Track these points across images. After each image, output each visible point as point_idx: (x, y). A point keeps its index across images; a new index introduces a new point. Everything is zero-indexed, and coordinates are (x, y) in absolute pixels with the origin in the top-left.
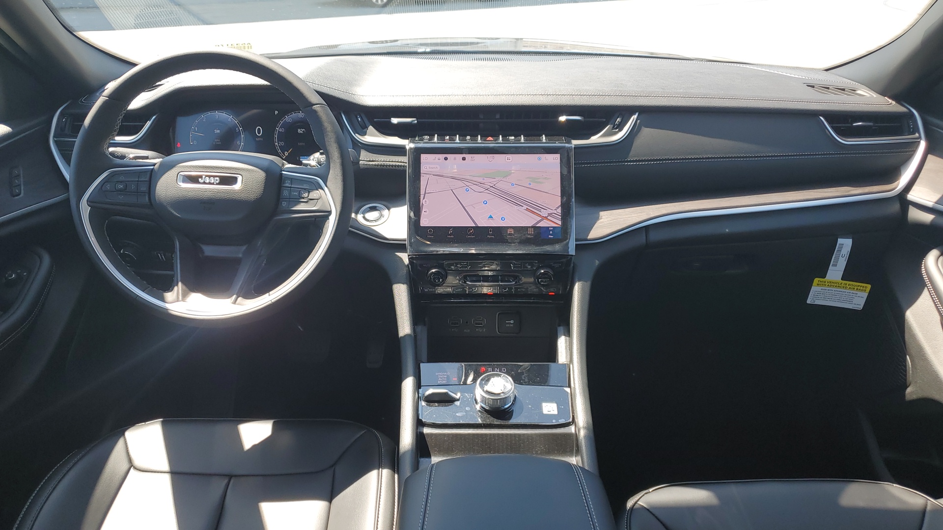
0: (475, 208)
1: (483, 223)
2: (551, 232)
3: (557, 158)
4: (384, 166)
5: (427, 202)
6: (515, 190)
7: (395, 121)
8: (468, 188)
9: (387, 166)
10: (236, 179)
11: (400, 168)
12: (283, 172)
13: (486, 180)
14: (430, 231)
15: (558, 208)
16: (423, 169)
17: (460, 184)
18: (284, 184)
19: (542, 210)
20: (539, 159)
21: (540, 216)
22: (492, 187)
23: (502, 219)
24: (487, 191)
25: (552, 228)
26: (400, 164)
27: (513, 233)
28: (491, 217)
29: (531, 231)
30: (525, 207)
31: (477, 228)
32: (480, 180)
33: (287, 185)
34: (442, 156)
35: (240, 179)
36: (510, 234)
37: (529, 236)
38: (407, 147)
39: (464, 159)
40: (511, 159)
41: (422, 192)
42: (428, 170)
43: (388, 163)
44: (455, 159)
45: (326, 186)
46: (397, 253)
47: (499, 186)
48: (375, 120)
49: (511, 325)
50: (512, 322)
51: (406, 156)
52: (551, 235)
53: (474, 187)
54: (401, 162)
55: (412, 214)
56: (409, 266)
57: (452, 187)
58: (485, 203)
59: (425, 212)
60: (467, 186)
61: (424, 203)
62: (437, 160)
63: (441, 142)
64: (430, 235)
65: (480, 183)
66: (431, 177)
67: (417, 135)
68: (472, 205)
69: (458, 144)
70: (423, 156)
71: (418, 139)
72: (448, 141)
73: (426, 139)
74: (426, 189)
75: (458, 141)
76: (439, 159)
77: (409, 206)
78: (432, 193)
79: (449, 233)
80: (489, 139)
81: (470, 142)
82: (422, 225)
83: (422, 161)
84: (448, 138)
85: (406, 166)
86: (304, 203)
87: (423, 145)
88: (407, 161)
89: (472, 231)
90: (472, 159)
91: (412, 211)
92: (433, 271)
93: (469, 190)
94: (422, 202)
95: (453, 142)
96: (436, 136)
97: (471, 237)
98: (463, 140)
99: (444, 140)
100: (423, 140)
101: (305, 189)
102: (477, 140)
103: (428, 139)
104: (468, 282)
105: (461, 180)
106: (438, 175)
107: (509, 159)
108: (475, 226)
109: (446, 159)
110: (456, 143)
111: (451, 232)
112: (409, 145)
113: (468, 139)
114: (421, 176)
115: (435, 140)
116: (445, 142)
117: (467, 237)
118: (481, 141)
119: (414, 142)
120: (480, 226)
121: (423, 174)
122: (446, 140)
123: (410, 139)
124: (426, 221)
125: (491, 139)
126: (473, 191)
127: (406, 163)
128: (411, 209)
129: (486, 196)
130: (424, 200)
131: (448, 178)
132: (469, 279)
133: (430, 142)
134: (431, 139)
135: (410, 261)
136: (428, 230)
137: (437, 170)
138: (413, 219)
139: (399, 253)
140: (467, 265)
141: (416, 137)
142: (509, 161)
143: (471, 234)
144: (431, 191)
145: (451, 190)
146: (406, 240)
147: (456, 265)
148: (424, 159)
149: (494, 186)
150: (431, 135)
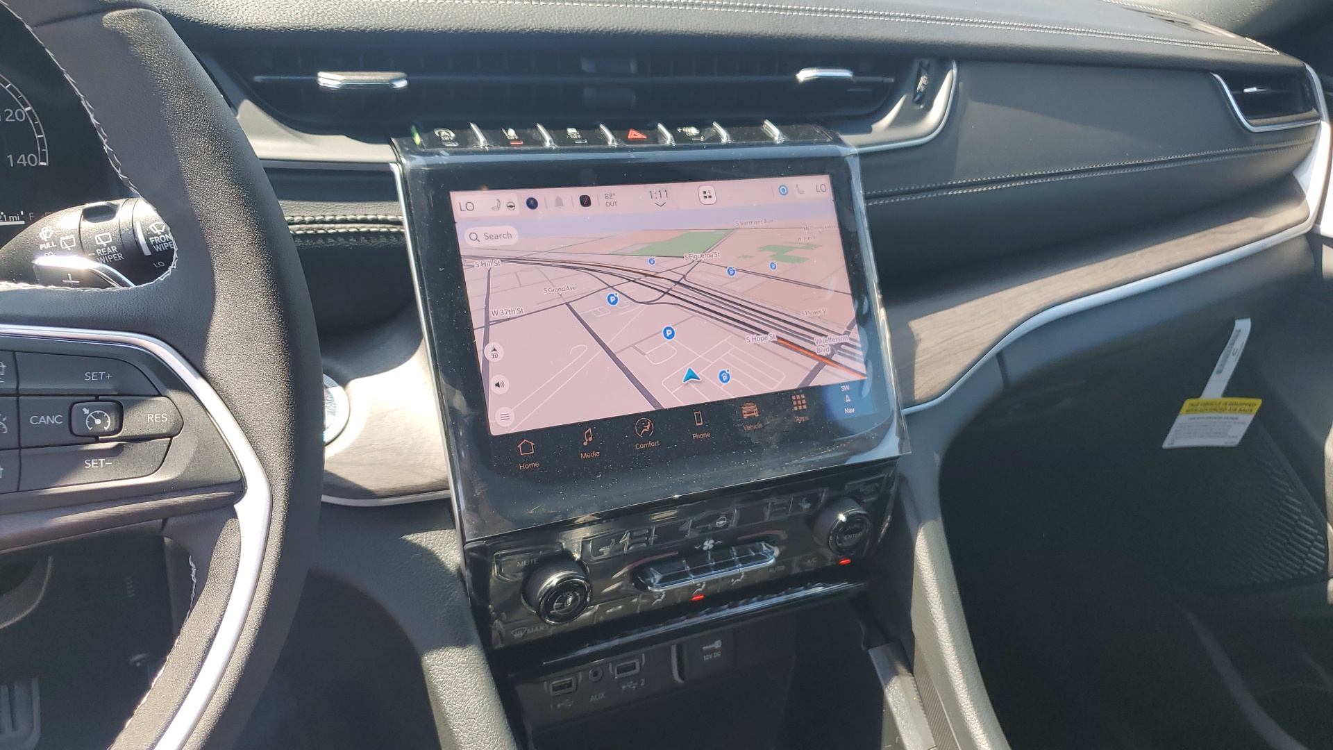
0: (644, 354)
1: (674, 397)
2: (848, 400)
3: (824, 188)
4: (315, 236)
5: (500, 352)
6: (739, 288)
7: (330, 80)
8: (615, 293)
9: (326, 235)
11: (374, 242)
13: (661, 265)
14: (526, 448)
15: (850, 327)
16: (467, 242)
17: (587, 282)
19: (817, 338)
20: (784, 191)
21: (812, 354)
22: (678, 283)
23: (721, 378)
24: (667, 298)
25: (847, 388)
26: (374, 228)
27: (756, 414)
28: (691, 376)
29: (800, 403)
30: (774, 334)
31: (662, 417)
32: (643, 264)
34: (518, 196)
36: (752, 420)
37: (799, 419)
38: (396, 170)
39: (585, 201)
40: (713, 194)
41: (477, 319)
42: (484, 243)
43: (331, 229)
44: (559, 202)
45: (202, 373)
46: (410, 538)
47: (696, 277)
48: (258, 78)
49: (717, 655)
50: (717, 644)
51: (396, 199)
52: (849, 406)
53: (630, 289)
54: (375, 221)
55: (459, 401)
56: (467, 574)
57: (568, 295)
58: (669, 334)
59: (497, 385)
60: (612, 287)
61: (489, 357)
62: (504, 211)
63: (502, 148)
64: (528, 460)
65: (646, 275)
66: (498, 267)
67: (413, 129)
68: (633, 346)
69: (556, 151)
70: (458, 199)
71: (418, 139)
72: (522, 143)
73: (447, 139)
74: (487, 309)
75: (550, 142)
76: (511, 206)
77: (445, 373)
78: (509, 319)
79: (585, 444)
80: (635, 135)
81: (587, 147)
82: (495, 431)
83: (458, 214)
84: (517, 133)
85: (402, 234)
86: (102, 460)
87: (444, 158)
88: (404, 218)
89: (648, 427)
90: (609, 200)
91: (457, 391)
92: (554, 580)
93: (616, 298)
94: (484, 352)
95: (540, 148)
96: (473, 126)
97: (650, 444)
98: (562, 139)
99: (507, 142)
100: (439, 142)
101: (97, 396)
102: (604, 140)
103: (455, 140)
104: (652, 585)
105: (591, 269)
106: (517, 259)
107: (707, 194)
108: (654, 409)
109: (532, 204)
110: (550, 151)
111: (590, 439)
112: (398, 162)
113: (575, 137)
114: (464, 267)
115: (477, 139)
116: (515, 148)
117: (638, 446)
118: (616, 145)
119: (413, 150)
120: (666, 407)
121: (468, 260)
122: (515, 140)
123: (393, 140)
124: (505, 417)
125: (639, 136)
126: (630, 300)
127: (399, 223)
128: (452, 383)
129: (670, 314)
130: (489, 347)
131: (551, 265)
132: (658, 577)
133: (462, 149)
134: (464, 140)
135: (472, 558)
136: (520, 446)
137: (512, 241)
138: (466, 417)
139: (420, 535)
140: (649, 535)
141: (412, 135)
142: (708, 201)
143: (646, 437)
144: (505, 312)
145: (567, 304)
146: (448, 489)
147: (617, 542)
148: (464, 208)
149: (683, 281)
150: (460, 127)
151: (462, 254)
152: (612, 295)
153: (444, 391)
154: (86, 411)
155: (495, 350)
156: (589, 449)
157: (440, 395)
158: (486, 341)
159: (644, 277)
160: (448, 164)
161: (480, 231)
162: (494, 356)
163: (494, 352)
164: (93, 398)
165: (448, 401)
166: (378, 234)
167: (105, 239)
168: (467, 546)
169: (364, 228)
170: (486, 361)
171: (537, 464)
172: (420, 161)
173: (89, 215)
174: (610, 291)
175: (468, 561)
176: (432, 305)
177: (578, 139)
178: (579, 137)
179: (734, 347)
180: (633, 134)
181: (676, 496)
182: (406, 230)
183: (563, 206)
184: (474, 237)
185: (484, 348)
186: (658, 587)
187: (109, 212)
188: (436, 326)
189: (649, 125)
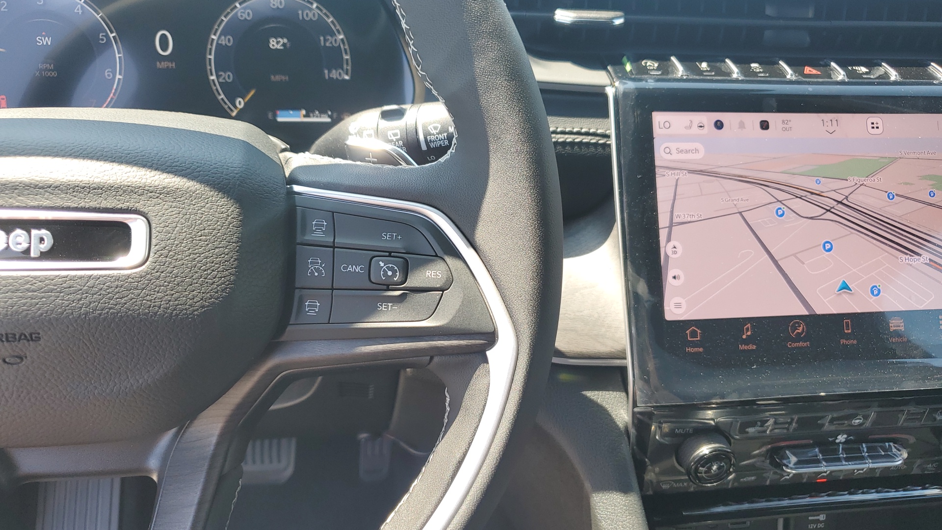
0: (804, 263)
1: (826, 303)
5: (680, 250)
6: (898, 212)
7: (563, 16)
8: (782, 207)
10: (123, 230)
12: (297, 188)
13: (827, 186)
14: (694, 334)
16: (663, 154)
17: (759, 195)
18: (304, 232)
22: (841, 202)
23: (872, 292)
24: (829, 215)
27: (904, 329)
28: (845, 287)
30: (927, 255)
31: (814, 321)
32: (809, 183)
33: (318, 235)
34: (707, 118)
35: (138, 227)
36: (898, 333)
38: (610, 92)
39: (765, 125)
40: (880, 125)
41: (663, 220)
42: (676, 156)
44: (742, 125)
46: (589, 394)
47: (858, 199)
50: (822, 517)
51: (606, 115)
53: (796, 204)
54: (587, 134)
55: (642, 288)
56: (632, 431)
57: (742, 205)
58: (828, 247)
59: (674, 277)
60: (780, 201)
61: (669, 253)
62: (695, 130)
63: (697, 77)
64: (695, 345)
65: (812, 193)
66: (685, 177)
67: (625, 59)
68: (794, 255)
69: (742, 82)
70: (659, 118)
71: (628, 67)
72: (713, 73)
73: (652, 68)
74: (672, 212)
75: (738, 73)
76: (701, 127)
77: (632, 263)
78: (689, 222)
79: (744, 337)
80: (810, 71)
81: (769, 79)
82: (669, 317)
83: (657, 131)
84: (708, 66)
85: (609, 145)
86: (390, 304)
87: (651, 84)
88: (612, 132)
89: (801, 328)
90: (785, 126)
91: (641, 279)
92: (705, 450)
93: (784, 211)
94: (666, 248)
95: (729, 78)
96: (673, 59)
97: (801, 344)
98: (747, 72)
99: (700, 72)
100: (645, 71)
101: (390, 253)
102: (783, 74)
103: (658, 69)
104: (787, 466)
105: (763, 184)
106: (701, 171)
107: (875, 126)
108: (807, 313)
109: (719, 125)
110: (736, 81)
111: (749, 333)
112: (612, 85)
113: (758, 70)
114: (657, 176)
115: (678, 70)
116: (708, 78)
117: (790, 345)
118: (794, 78)
119: (624, 76)
120: (818, 313)
121: (661, 170)
122: (707, 71)
123: (609, 68)
124: (678, 305)
125: (814, 72)
126: (795, 214)
127: (608, 136)
128: (638, 272)
129: (830, 230)
130: (671, 244)
131: (730, 179)
132: (794, 459)
133: (664, 77)
134: (666, 69)
135: (639, 420)
136: (688, 332)
137: (698, 155)
138: (647, 301)
139: (596, 392)
140: (790, 423)
141: (623, 64)
142: (875, 131)
143: (798, 338)
144: (686, 216)
145: (740, 213)
146: (625, 358)
147: (762, 426)
148: (662, 126)
149: (845, 202)
150: (663, 59)
151: (656, 165)
152: (780, 209)
153: (630, 278)
154: (382, 264)
155: (675, 247)
156: (746, 342)
157: (627, 281)
158: (669, 240)
159: (810, 195)
160: (653, 89)
161: (673, 146)
162: (675, 253)
163: (674, 249)
164: (388, 254)
165: (633, 286)
166: (588, 144)
167: (395, 135)
168: (636, 410)
169: (578, 139)
170: (667, 256)
171: (701, 350)
172: (631, 85)
173: (385, 115)
174: (779, 205)
175: (636, 421)
176: (629, 205)
177: (760, 72)
178: (761, 70)
179: (887, 265)
180: (808, 70)
181: (822, 394)
182: (613, 142)
183: (745, 128)
184: (667, 150)
185: (666, 244)
186: (791, 469)
187: (399, 114)
188: (629, 223)
189: (821, 63)
